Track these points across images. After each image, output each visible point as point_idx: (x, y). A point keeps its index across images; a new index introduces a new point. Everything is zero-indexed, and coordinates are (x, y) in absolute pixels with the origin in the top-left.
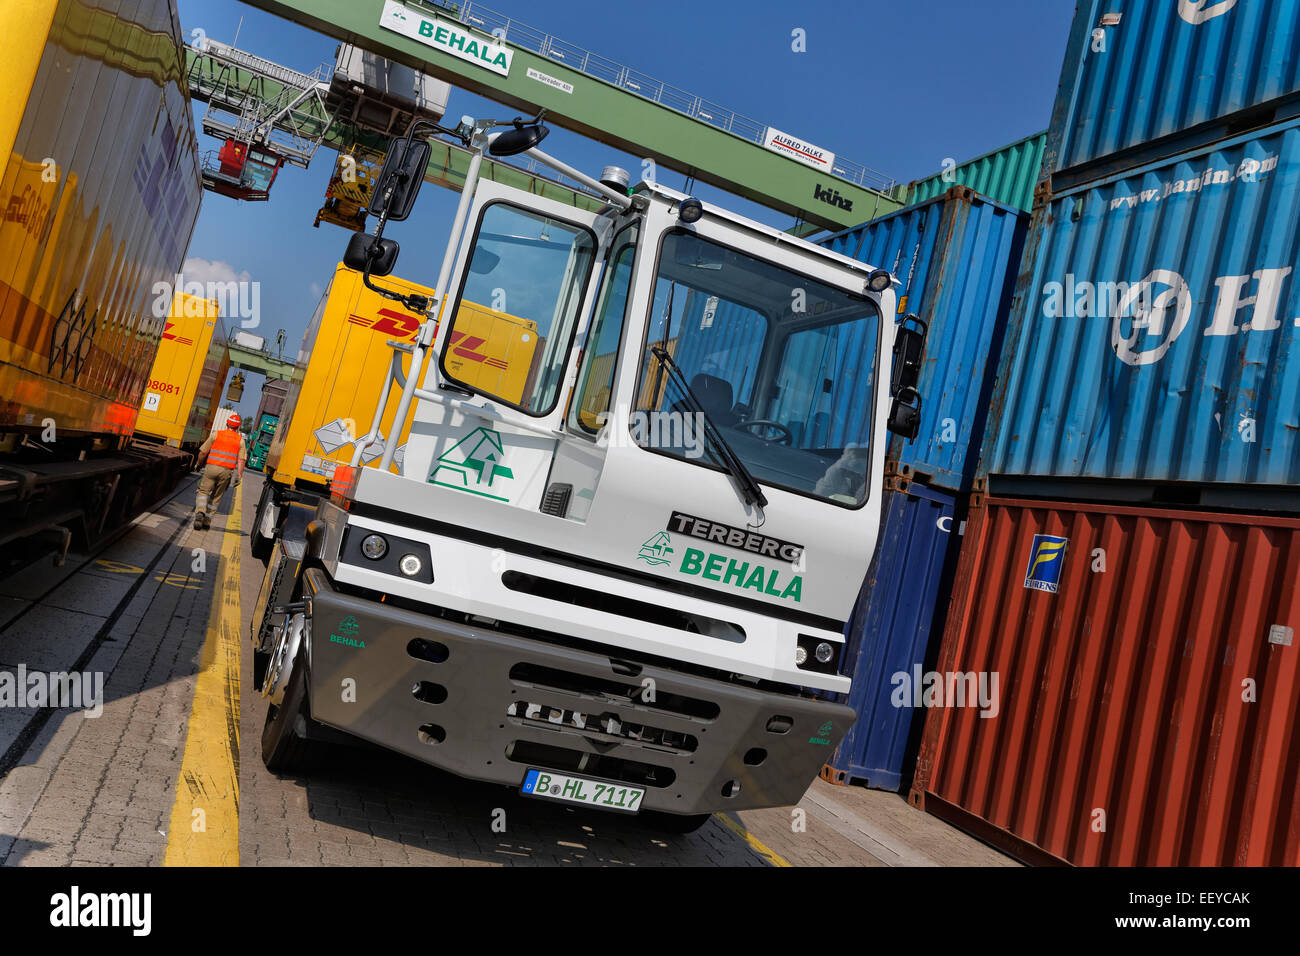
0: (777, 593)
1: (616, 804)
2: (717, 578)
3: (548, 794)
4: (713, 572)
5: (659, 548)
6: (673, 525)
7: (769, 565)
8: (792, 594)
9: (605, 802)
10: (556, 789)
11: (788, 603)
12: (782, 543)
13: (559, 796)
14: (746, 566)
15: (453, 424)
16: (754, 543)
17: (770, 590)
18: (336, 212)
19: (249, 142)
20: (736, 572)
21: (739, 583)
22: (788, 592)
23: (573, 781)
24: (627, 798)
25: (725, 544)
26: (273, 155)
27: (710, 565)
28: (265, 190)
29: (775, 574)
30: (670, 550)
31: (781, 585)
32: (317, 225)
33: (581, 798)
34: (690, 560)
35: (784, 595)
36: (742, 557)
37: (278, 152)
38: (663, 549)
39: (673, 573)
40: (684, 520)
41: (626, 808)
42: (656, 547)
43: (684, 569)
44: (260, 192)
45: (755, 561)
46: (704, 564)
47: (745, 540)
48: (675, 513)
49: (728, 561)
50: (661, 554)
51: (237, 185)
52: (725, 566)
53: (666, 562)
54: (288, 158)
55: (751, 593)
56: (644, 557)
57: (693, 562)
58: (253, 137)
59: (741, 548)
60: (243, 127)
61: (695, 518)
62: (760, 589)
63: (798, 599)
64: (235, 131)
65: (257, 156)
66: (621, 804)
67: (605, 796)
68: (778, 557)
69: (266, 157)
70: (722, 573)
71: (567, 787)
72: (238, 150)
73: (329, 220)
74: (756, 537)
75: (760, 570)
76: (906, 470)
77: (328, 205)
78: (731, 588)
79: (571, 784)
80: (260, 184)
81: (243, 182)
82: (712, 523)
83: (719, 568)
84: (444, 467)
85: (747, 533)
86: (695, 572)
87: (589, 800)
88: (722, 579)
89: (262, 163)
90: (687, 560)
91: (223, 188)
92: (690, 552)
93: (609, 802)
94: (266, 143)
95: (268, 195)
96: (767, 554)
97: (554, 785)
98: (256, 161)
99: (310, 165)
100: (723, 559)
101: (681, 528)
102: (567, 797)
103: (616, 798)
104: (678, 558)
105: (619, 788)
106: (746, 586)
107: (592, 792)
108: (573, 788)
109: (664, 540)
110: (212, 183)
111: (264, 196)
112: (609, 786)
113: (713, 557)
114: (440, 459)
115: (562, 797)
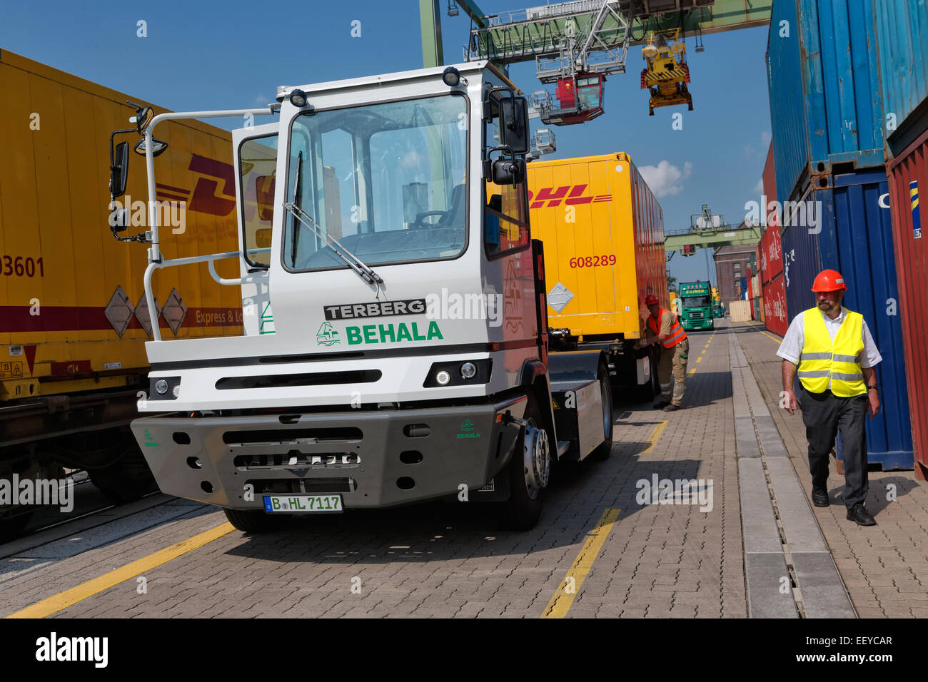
0: (423, 338)
1: (326, 508)
2: (376, 341)
3: (282, 510)
4: (371, 337)
5: (328, 333)
6: (328, 316)
7: (408, 320)
8: (434, 335)
9: (318, 508)
10: (285, 506)
11: (435, 342)
12: (407, 302)
13: (289, 510)
14: (391, 326)
15: (263, 293)
16: (388, 309)
17: (417, 338)
18: (662, 96)
19: (573, 74)
20: (387, 333)
21: (393, 340)
22: (430, 335)
23: (292, 498)
24: (330, 503)
25: (368, 316)
26: (594, 75)
27: (367, 335)
28: (598, 105)
29: (414, 325)
30: (335, 333)
31: (423, 331)
32: (652, 114)
33: (302, 508)
34: (352, 334)
35: (430, 338)
36: (385, 322)
37: (596, 71)
38: (331, 334)
39: (345, 347)
40: (333, 310)
41: (333, 509)
42: (325, 333)
43: (351, 342)
44: (596, 109)
45: (396, 321)
46: (362, 334)
47: (380, 309)
48: (326, 308)
49: (377, 327)
50: (331, 337)
51: (576, 113)
52: (377, 331)
53: (337, 341)
54: (608, 71)
55: (405, 344)
56: (322, 342)
57: (354, 335)
58: (575, 69)
59: (381, 315)
60: (566, 65)
61: (340, 306)
62: (410, 339)
63: (440, 337)
64: (560, 71)
65: (583, 82)
66: (329, 507)
67: (316, 505)
68: (410, 313)
69: (590, 79)
70: (378, 336)
71: (291, 503)
72: (568, 85)
73: (659, 105)
74: (386, 304)
75: (402, 326)
76: (821, 167)
77: (655, 94)
78: (389, 345)
79: (292, 501)
80: (594, 103)
81: (580, 109)
82: (352, 305)
83: (374, 334)
84: (267, 321)
85: (379, 304)
86: (359, 341)
87: (308, 509)
88: (380, 340)
89: (589, 86)
90: (350, 336)
91: (569, 119)
92: (349, 329)
93: (321, 507)
94: (585, 69)
95: (602, 109)
96: (401, 313)
97: (283, 503)
98: (583, 87)
99: (626, 68)
100: (374, 327)
101: (334, 316)
102: (294, 509)
103: (324, 504)
104: (343, 336)
105: (323, 498)
106: (399, 340)
107: (307, 503)
108: (295, 503)
109: (328, 328)
110: (560, 120)
111: (600, 111)
112: (316, 497)
113: (366, 328)
114: (262, 317)
115: (290, 510)
